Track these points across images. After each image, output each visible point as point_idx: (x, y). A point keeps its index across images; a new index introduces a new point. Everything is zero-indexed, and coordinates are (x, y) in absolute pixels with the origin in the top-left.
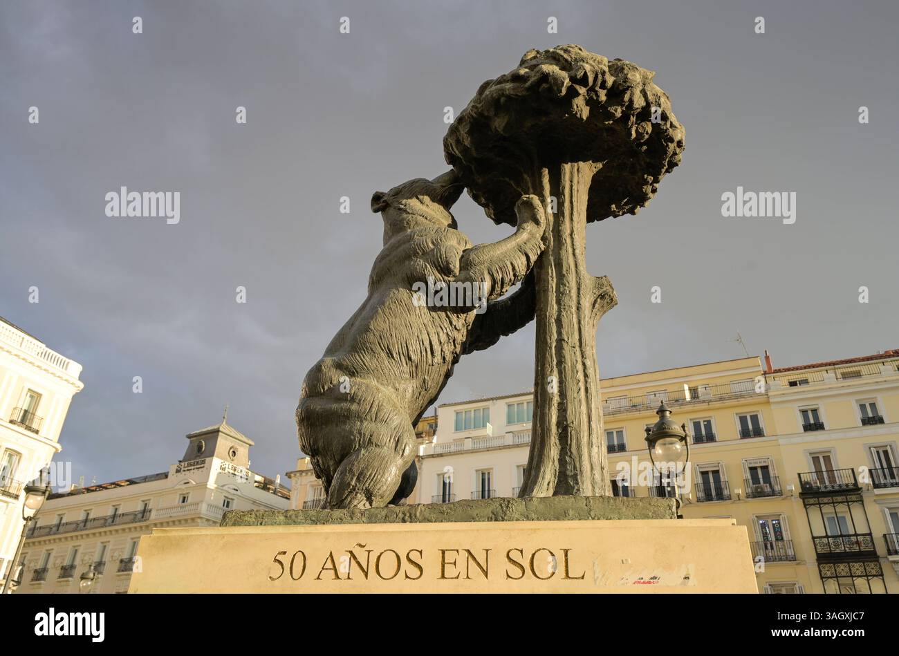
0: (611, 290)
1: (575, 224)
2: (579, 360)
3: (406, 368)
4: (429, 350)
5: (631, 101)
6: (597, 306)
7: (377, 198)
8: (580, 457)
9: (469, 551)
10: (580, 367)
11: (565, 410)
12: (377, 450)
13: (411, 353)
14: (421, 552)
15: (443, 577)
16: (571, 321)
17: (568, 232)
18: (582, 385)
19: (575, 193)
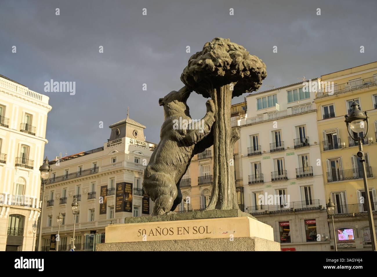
0: (237, 134)
1: (225, 111)
2: (225, 161)
3: (173, 167)
4: (179, 161)
5: (238, 68)
6: (232, 140)
7: (161, 101)
8: (224, 193)
9: (184, 228)
10: (225, 163)
11: (220, 178)
12: (165, 195)
13: (174, 163)
14: (173, 228)
15: (178, 234)
16: (223, 148)
17: (223, 113)
18: (226, 170)
19: (225, 97)
